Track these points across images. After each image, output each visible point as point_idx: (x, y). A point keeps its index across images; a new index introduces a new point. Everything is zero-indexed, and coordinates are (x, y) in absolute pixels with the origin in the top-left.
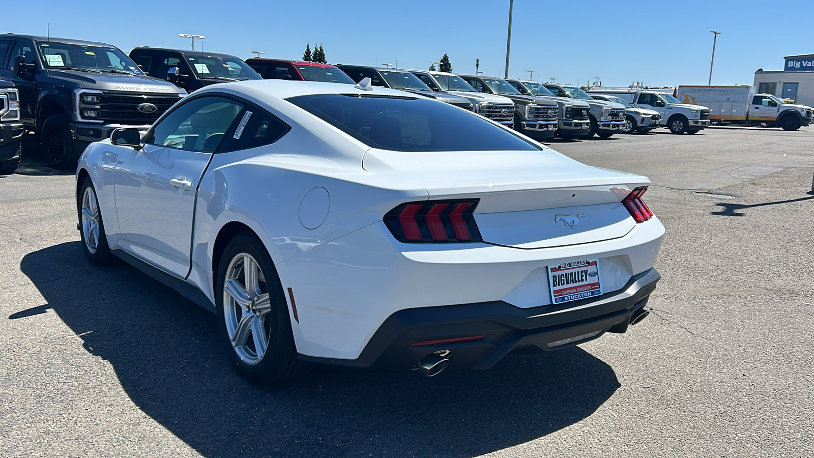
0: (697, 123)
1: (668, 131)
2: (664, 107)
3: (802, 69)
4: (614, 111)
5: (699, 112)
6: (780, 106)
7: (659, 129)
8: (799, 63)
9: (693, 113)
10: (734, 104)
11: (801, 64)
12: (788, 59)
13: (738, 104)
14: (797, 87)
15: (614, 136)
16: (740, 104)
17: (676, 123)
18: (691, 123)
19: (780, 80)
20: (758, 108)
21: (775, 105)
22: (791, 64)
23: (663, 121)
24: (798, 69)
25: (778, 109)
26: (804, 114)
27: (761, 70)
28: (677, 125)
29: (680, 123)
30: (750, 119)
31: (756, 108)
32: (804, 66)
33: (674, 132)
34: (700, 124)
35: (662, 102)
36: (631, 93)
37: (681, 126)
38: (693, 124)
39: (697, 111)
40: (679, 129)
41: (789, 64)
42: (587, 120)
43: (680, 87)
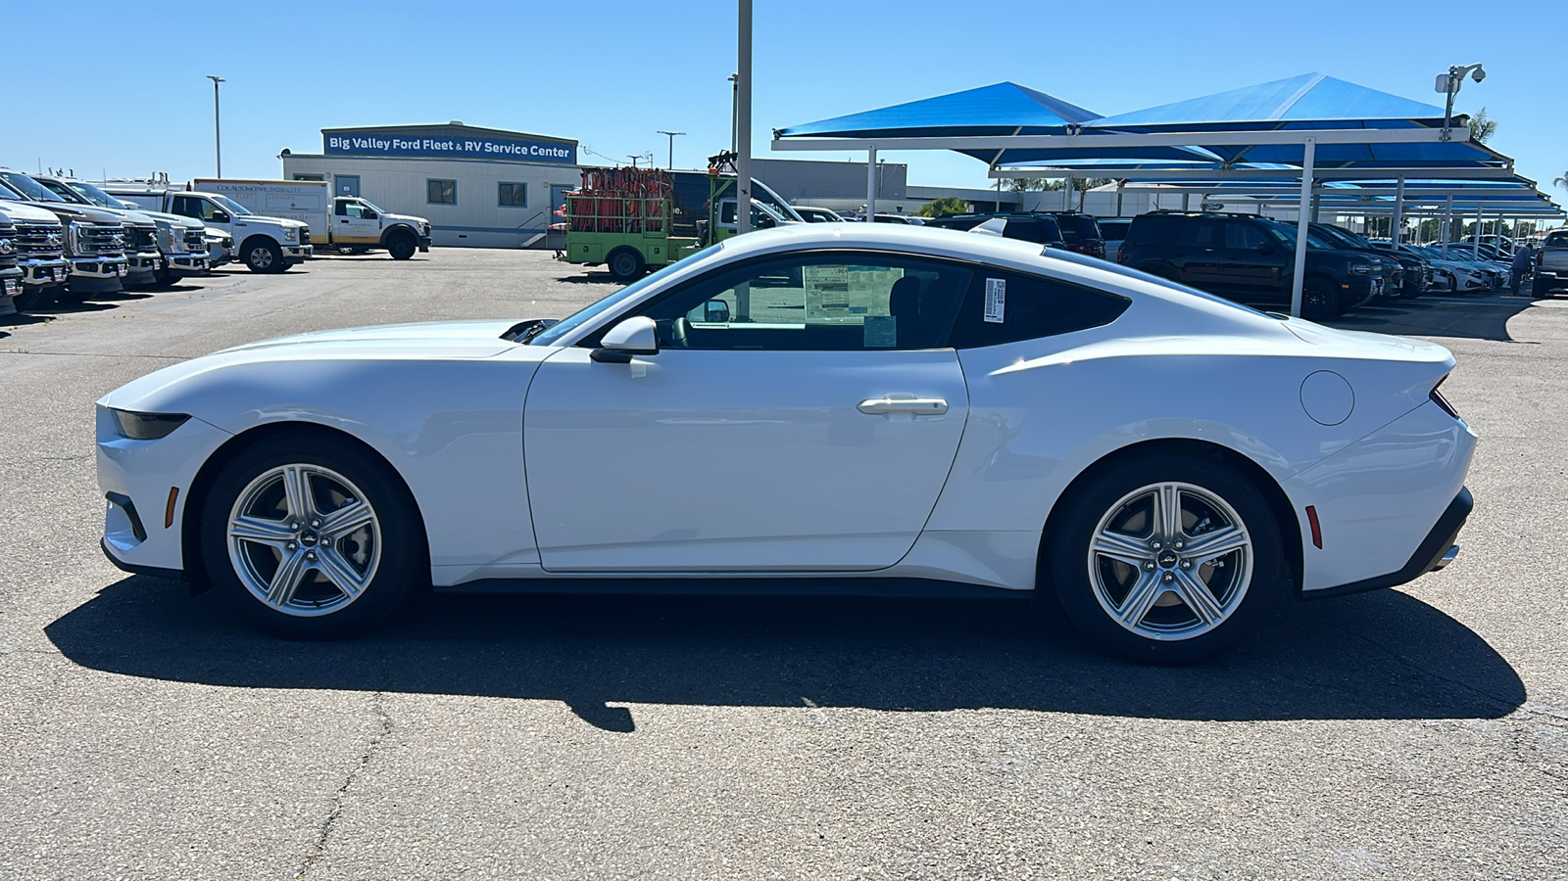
0: (296, 251)
1: (245, 267)
2: (229, 222)
3: (354, 152)
4: (192, 234)
5: (297, 231)
6: (382, 218)
7: (229, 266)
8: (348, 141)
9: (287, 233)
10: (305, 215)
11: (352, 143)
12: (328, 134)
13: (312, 215)
14: (358, 183)
15: (184, 282)
16: (315, 215)
17: (258, 252)
18: (286, 252)
19: (328, 171)
20: (347, 222)
21: (374, 216)
22: (334, 142)
23: (235, 250)
24: (346, 152)
25: (381, 223)
26: (421, 231)
27: (286, 151)
28: (260, 256)
29: (265, 252)
30: (335, 240)
31: (343, 222)
32: (357, 146)
33: (255, 270)
34: (301, 253)
35: (225, 213)
36: (156, 195)
37: (269, 258)
38: (291, 254)
39: (293, 229)
40: (265, 264)
41: (332, 143)
42: (154, 252)
43: (196, 181)
